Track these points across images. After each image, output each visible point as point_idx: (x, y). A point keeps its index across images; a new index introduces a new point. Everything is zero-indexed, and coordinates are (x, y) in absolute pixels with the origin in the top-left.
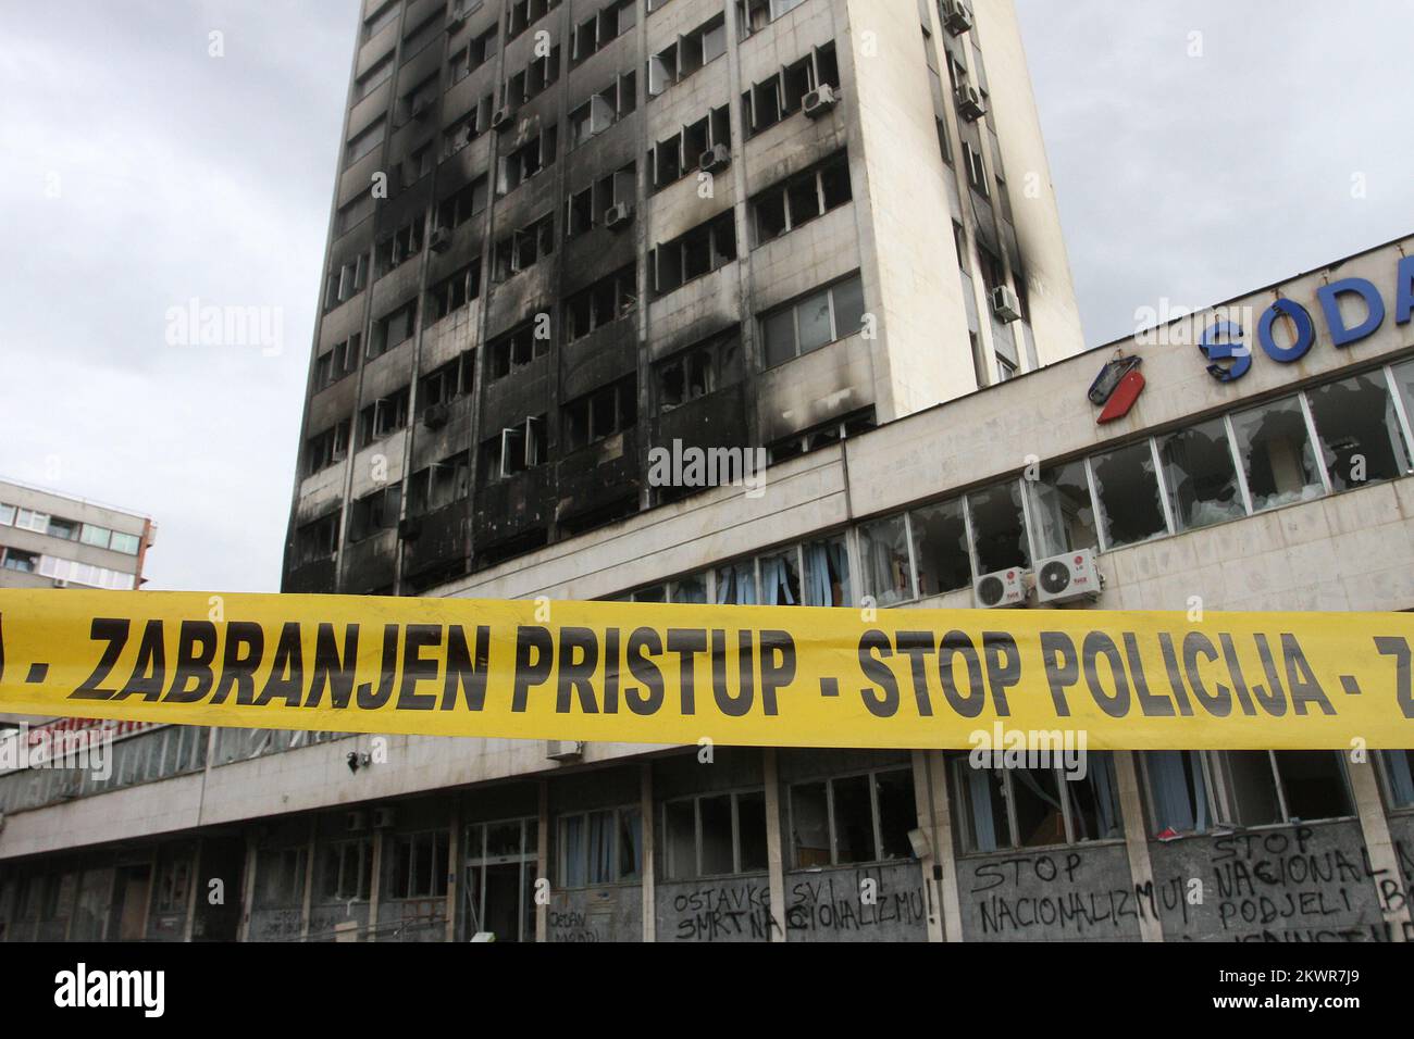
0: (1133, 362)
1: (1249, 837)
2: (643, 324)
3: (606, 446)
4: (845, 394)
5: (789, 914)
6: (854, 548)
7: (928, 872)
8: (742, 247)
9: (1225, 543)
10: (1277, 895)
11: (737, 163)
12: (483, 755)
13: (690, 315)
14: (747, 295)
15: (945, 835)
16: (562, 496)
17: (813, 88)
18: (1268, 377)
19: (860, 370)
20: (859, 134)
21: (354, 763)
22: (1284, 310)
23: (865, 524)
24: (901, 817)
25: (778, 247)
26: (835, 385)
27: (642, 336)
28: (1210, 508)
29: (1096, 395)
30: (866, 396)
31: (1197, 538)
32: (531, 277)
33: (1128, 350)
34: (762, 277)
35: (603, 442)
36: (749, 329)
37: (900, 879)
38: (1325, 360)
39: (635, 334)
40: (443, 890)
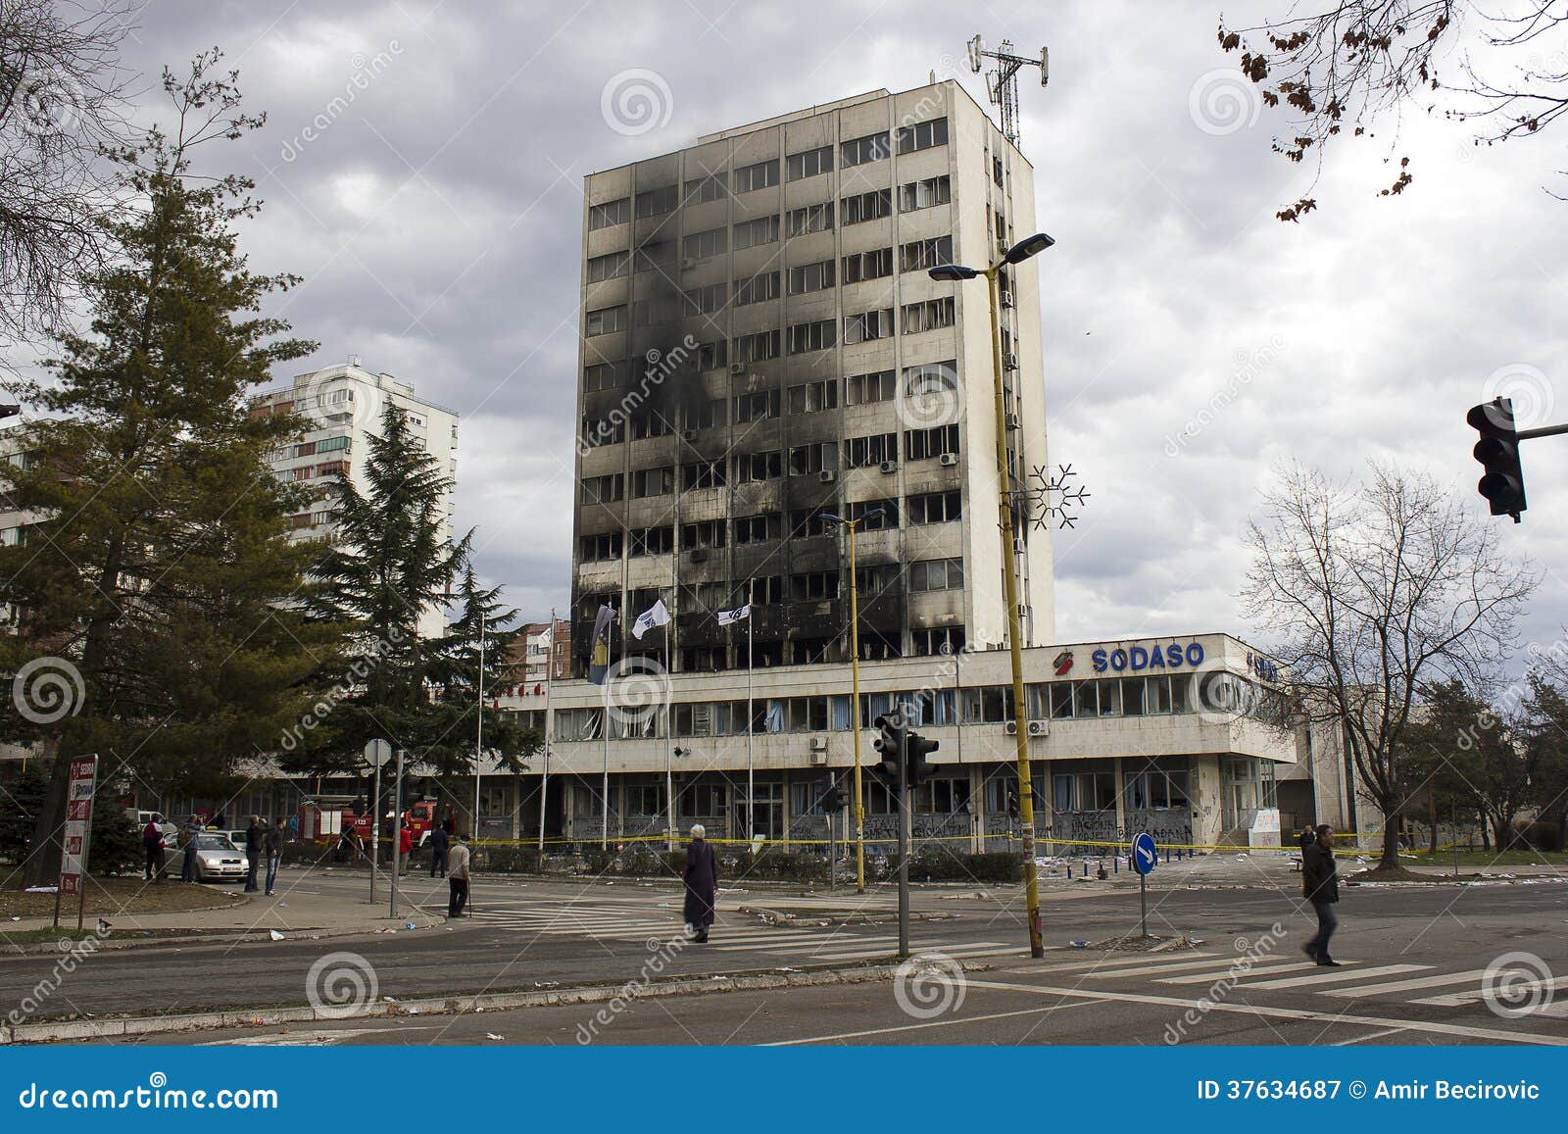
0: (1070, 654)
1: (1084, 814)
2: (842, 545)
3: (820, 606)
4: (952, 616)
5: (913, 831)
6: (958, 697)
7: (973, 818)
8: (902, 522)
9: (1090, 725)
10: (1090, 832)
11: (900, 472)
12: (767, 757)
13: (870, 550)
14: (904, 550)
15: (981, 806)
16: (792, 625)
17: (945, 452)
18: (1110, 673)
19: (959, 607)
20: (967, 485)
21: (678, 752)
22: (1120, 652)
23: (966, 691)
24: (963, 790)
25: (922, 531)
26: (946, 611)
27: (842, 552)
28: (1087, 711)
29: (1056, 664)
30: (961, 620)
31: (1081, 722)
32: (765, 487)
33: (1070, 649)
34: (912, 543)
35: (817, 603)
36: (904, 569)
37: (961, 820)
38: (1128, 672)
39: (837, 549)
40: (722, 813)
